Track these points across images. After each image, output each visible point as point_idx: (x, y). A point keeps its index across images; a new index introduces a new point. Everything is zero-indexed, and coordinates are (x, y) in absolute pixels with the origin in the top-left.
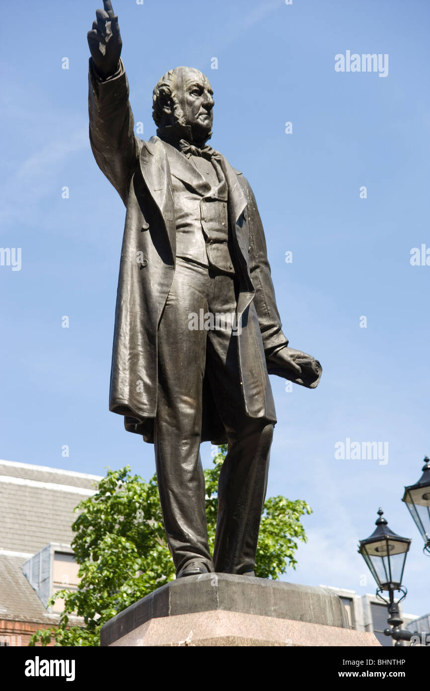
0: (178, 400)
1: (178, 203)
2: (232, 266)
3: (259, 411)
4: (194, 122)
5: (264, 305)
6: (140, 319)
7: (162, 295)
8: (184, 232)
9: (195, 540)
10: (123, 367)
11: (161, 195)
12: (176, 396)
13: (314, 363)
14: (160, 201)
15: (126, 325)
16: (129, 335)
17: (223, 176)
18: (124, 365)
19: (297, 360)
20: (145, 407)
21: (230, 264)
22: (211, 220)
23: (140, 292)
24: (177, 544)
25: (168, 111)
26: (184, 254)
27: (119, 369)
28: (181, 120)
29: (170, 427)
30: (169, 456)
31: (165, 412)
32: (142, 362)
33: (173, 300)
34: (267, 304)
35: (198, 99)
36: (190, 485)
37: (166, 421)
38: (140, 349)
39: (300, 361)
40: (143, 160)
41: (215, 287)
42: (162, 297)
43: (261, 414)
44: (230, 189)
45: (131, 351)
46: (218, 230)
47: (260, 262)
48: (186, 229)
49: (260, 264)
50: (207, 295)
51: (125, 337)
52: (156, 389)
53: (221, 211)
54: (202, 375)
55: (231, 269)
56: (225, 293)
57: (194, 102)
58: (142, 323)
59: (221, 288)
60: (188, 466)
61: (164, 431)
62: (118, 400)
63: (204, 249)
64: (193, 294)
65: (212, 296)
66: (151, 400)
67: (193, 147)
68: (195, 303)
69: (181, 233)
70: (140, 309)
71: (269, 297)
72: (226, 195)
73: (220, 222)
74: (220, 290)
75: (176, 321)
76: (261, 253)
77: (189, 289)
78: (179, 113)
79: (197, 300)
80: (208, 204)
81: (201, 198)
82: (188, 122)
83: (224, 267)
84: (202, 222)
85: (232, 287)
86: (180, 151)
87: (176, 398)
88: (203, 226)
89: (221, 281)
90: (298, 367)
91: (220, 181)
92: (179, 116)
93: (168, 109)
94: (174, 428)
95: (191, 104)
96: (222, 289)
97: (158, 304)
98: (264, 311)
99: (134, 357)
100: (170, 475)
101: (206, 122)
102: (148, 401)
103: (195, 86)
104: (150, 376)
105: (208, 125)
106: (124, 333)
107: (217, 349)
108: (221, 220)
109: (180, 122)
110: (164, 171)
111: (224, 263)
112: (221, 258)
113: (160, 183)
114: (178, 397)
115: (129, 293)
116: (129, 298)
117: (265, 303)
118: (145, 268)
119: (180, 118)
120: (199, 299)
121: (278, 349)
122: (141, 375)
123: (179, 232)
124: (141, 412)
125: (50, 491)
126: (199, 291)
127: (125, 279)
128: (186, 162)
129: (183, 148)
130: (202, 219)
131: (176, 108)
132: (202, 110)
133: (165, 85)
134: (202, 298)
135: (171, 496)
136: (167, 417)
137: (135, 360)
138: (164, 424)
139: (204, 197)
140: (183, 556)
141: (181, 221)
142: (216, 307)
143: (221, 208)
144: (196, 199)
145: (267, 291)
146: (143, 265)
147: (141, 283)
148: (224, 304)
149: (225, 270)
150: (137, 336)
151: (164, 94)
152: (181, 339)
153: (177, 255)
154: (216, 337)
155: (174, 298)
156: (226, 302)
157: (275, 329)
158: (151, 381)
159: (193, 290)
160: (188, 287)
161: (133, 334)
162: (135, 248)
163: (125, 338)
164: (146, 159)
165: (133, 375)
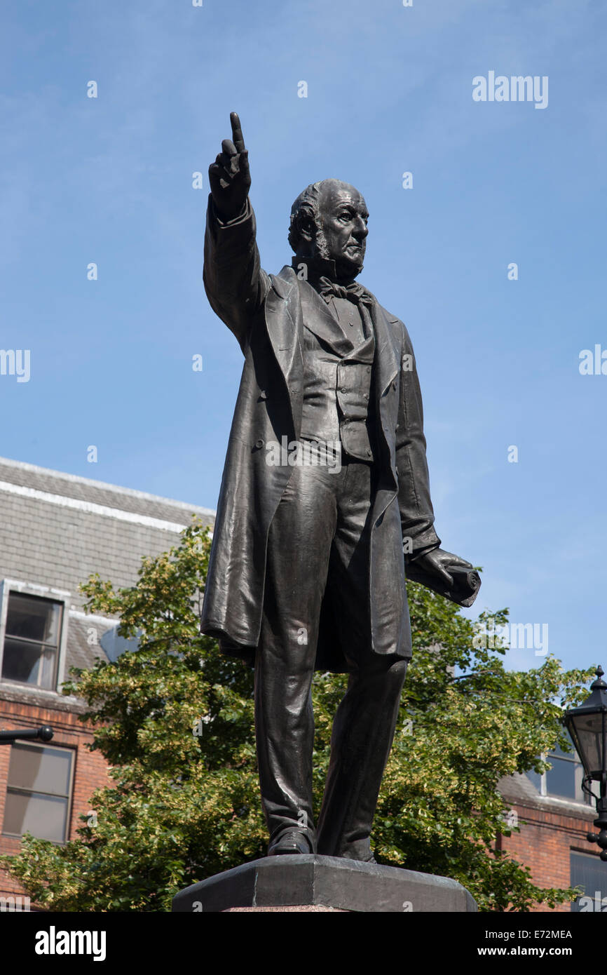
0: (288, 625)
1: (309, 365)
2: (371, 453)
3: (389, 645)
4: (339, 254)
5: (413, 493)
6: (248, 518)
7: (278, 489)
8: (314, 404)
9: (296, 804)
10: (221, 580)
11: (288, 357)
12: (285, 619)
13: (470, 576)
14: (286, 365)
15: (229, 524)
16: (231, 539)
17: (371, 330)
18: (222, 578)
19: (449, 567)
20: (245, 632)
21: (368, 450)
22: (349, 391)
23: (251, 481)
24: (273, 806)
25: (308, 238)
26: (311, 435)
27: (216, 582)
28: (324, 252)
29: (274, 658)
30: (271, 694)
31: (270, 638)
32: (245, 573)
33: (291, 495)
34: (417, 492)
35: (346, 225)
36: (295, 733)
37: (271, 650)
38: (244, 556)
39: (453, 570)
40: (270, 307)
41: (347, 479)
42: (277, 492)
43: (392, 650)
44: (379, 348)
45: (233, 559)
46: (358, 404)
47: (413, 436)
48: (317, 400)
49: (412, 440)
50: (336, 490)
51: (226, 540)
52: (260, 610)
53: (364, 378)
54: (322, 592)
55: (369, 456)
56: (360, 487)
57: (343, 229)
58: (251, 523)
59: (354, 482)
60: (295, 710)
61: (268, 661)
62: (211, 623)
63: (336, 430)
64: (318, 487)
65: (342, 491)
66: (253, 624)
67: (337, 287)
68: (319, 501)
69: (310, 406)
70: (249, 504)
71: (421, 483)
72: (371, 356)
73: (360, 393)
74: (354, 484)
75: (294, 524)
76: (415, 424)
77: (314, 482)
78: (322, 241)
79: (322, 497)
80: (347, 368)
81: (340, 360)
82: (331, 255)
83: (361, 455)
84: (338, 392)
85: (369, 480)
86: (319, 293)
87: (285, 621)
88: (339, 399)
89: (355, 472)
90: (450, 577)
91: (366, 337)
92: (322, 246)
93: (307, 235)
94: (280, 660)
95: (338, 231)
96: (356, 483)
97: (271, 501)
98: (412, 501)
99: (236, 567)
100: (270, 719)
101: (356, 255)
102: (249, 625)
103: (344, 208)
104: (255, 593)
105: (357, 259)
106: (226, 536)
107: (344, 559)
108: (363, 390)
109: (322, 255)
110: (294, 322)
111: (361, 449)
112: (359, 443)
113: (289, 340)
114: (287, 621)
115: (237, 482)
116: (236, 490)
117: (415, 491)
118: (259, 451)
119: (322, 249)
120: (325, 496)
121: (427, 551)
122: (243, 591)
123: (307, 403)
124: (240, 639)
125: (148, 528)
126: (326, 485)
127: (233, 463)
128: (325, 310)
129: (323, 289)
130: (338, 389)
131: (318, 236)
132: (352, 240)
133: (307, 205)
134: (329, 494)
135: (270, 745)
136: (272, 645)
137: (238, 571)
138: (268, 652)
139: (343, 359)
140: (279, 822)
141: (310, 390)
142: (346, 505)
143: (364, 373)
144: (332, 361)
145: (418, 475)
146: (258, 446)
147: (253, 470)
148: (357, 502)
149: (362, 458)
150: (242, 539)
151: (304, 216)
152: (297, 546)
153: (302, 435)
154: (344, 543)
155: (292, 492)
156: (360, 498)
157: (425, 525)
158: (254, 599)
159: (318, 482)
160: (311, 480)
161: (238, 536)
162: (250, 422)
163: (227, 542)
164: (273, 304)
165: (233, 591)
